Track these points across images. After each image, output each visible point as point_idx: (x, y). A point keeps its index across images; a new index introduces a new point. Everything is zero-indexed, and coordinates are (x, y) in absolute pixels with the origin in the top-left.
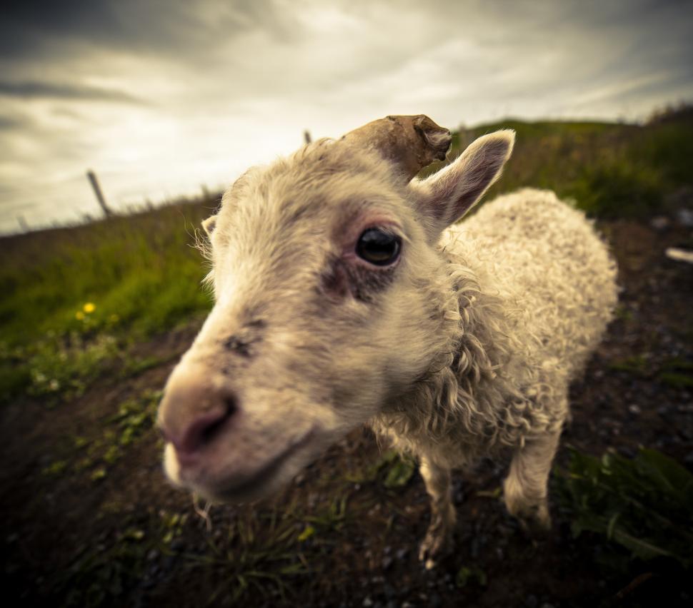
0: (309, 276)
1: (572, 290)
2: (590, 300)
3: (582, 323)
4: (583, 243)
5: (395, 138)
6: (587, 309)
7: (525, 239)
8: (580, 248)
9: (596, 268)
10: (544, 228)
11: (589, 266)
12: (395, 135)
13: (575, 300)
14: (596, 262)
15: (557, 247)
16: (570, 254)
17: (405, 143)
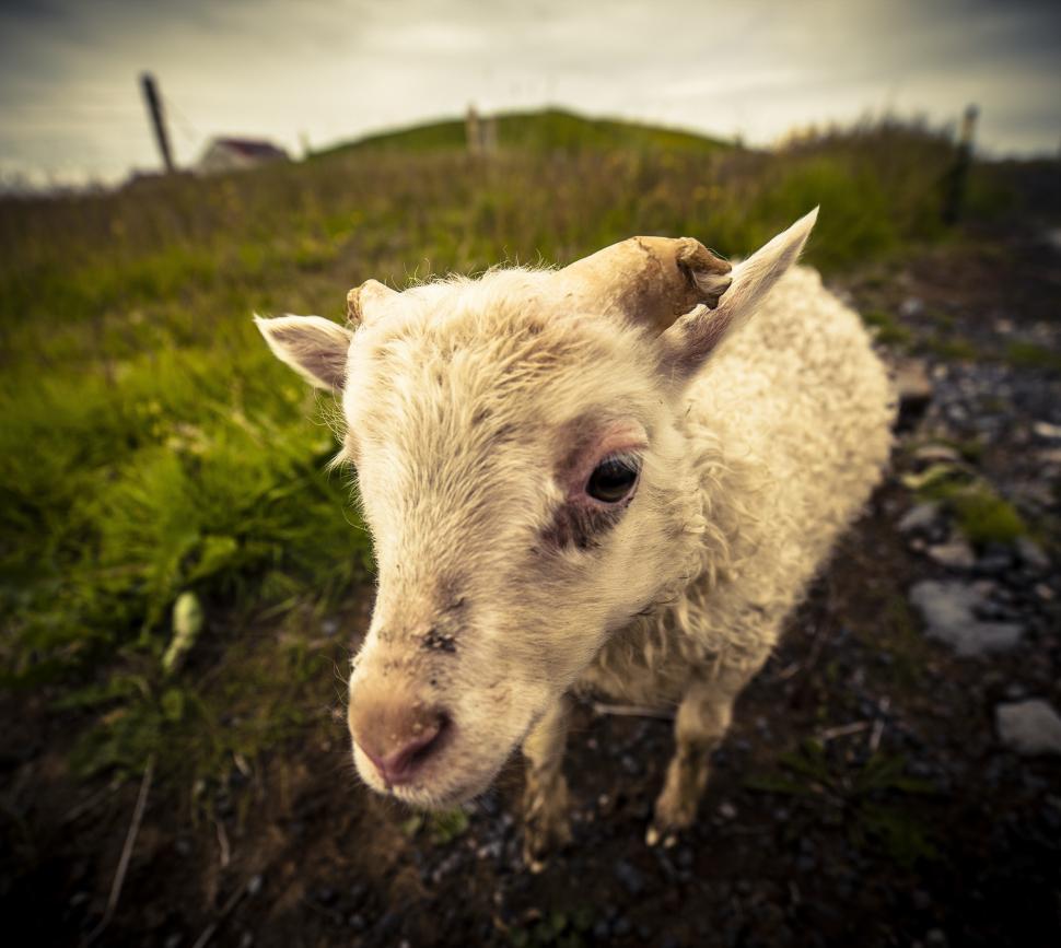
0: (523, 532)
1: (824, 440)
2: (850, 454)
3: (833, 490)
4: (855, 361)
5: (647, 283)
6: (842, 469)
7: (761, 348)
8: (848, 370)
9: (867, 403)
10: (795, 328)
11: (856, 398)
12: (646, 278)
13: (826, 455)
14: (868, 394)
15: (813, 366)
16: (830, 378)
17: (661, 290)
